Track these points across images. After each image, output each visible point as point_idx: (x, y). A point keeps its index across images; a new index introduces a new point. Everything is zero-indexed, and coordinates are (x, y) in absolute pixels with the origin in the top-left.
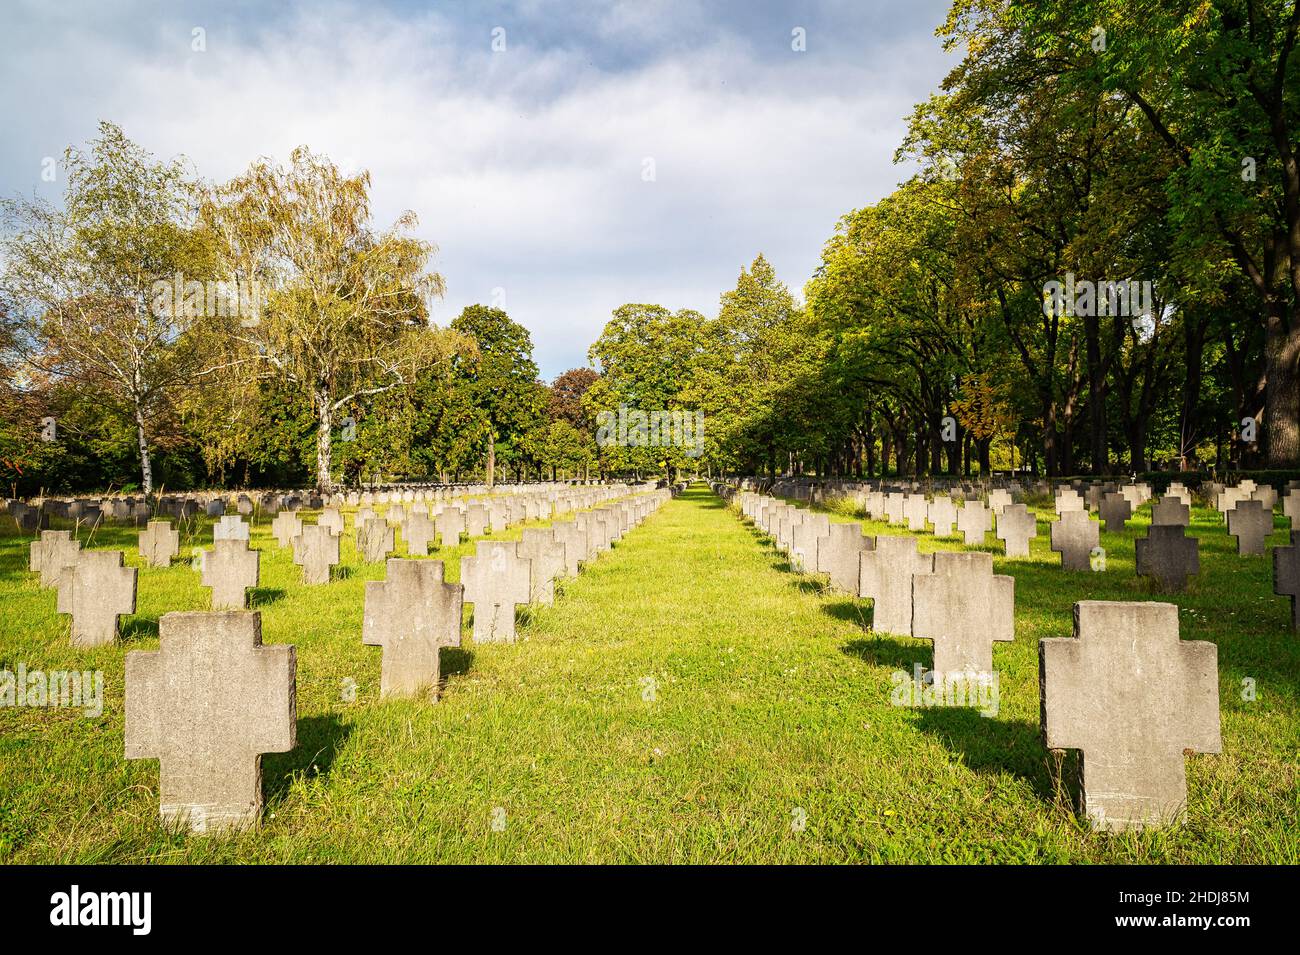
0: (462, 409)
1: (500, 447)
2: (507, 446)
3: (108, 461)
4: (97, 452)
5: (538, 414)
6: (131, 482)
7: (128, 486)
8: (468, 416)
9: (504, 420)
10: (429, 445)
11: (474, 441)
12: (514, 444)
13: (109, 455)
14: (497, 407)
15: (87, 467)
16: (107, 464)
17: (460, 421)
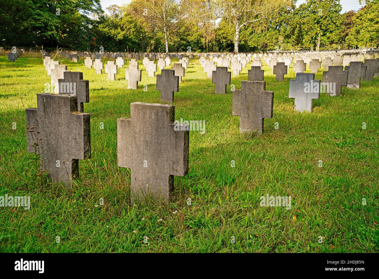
0: (309, 24)
1: (323, 38)
2: (325, 37)
3: (192, 43)
4: (189, 40)
5: (339, 25)
6: (199, 49)
7: (198, 50)
8: (311, 27)
9: (324, 28)
10: (290, 38)
11: (312, 36)
12: (328, 37)
13: (192, 41)
14: (322, 24)
15: (187, 45)
16: (192, 44)
17: (308, 29)
